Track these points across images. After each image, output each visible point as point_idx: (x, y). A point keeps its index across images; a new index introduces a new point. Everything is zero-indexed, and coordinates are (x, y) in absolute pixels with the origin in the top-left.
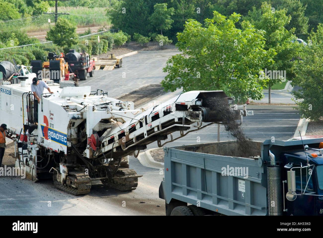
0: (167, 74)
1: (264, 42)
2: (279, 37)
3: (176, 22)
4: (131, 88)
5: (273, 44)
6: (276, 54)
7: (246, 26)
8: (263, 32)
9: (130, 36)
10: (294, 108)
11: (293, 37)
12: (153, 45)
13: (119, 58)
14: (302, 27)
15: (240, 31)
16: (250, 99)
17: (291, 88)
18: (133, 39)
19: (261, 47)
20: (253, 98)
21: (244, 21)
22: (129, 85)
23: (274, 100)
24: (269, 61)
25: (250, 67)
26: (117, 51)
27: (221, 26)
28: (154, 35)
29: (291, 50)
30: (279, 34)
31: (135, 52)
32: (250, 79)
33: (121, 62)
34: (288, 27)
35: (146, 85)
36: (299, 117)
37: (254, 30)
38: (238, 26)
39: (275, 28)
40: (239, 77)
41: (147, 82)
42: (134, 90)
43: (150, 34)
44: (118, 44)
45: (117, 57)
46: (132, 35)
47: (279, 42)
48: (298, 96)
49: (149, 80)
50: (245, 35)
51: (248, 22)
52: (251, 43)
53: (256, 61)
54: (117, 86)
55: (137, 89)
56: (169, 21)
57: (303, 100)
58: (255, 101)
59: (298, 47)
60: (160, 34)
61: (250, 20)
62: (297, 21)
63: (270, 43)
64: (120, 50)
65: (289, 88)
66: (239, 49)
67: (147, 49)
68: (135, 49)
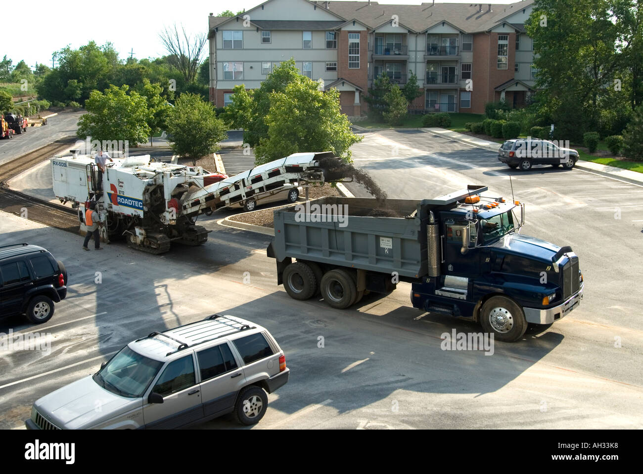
0: (80, 127)
1: (147, 104)
2: (157, 102)
3: (84, 93)
4: (54, 138)
5: (153, 106)
6: (154, 111)
7: (133, 94)
8: (145, 97)
9: (51, 103)
10: (168, 148)
11: (166, 101)
12: (68, 109)
13: (45, 118)
14: (170, 95)
15: (129, 97)
16: (139, 144)
17: (166, 136)
18: (54, 105)
19: (145, 108)
20: (141, 143)
21: (132, 92)
22: (53, 137)
23: (155, 144)
24: (151, 117)
25: (138, 122)
26: (42, 113)
27: (116, 94)
28: (68, 102)
29: (165, 110)
30: (156, 99)
31: (56, 114)
32: (138, 130)
33: (46, 121)
34: (162, 95)
35: (65, 136)
36: (172, 155)
37: (139, 96)
38: (128, 93)
39: (154, 95)
40: (131, 128)
41: (66, 134)
42: (57, 140)
43: (66, 101)
44: (43, 109)
45: (43, 118)
46: (53, 102)
47: (157, 105)
48: (171, 141)
49: (67, 133)
50: (132, 100)
51: (135, 92)
52: (138, 105)
53: (141, 117)
54: (45, 138)
55: (59, 139)
56: (79, 92)
57: (174, 143)
58: (142, 145)
59: (169, 108)
60: (73, 101)
61: (136, 91)
62: (167, 91)
63: (151, 106)
64: (45, 113)
65: (164, 136)
66: (129, 109)
67: (64, 111)
68: (55, 112)
